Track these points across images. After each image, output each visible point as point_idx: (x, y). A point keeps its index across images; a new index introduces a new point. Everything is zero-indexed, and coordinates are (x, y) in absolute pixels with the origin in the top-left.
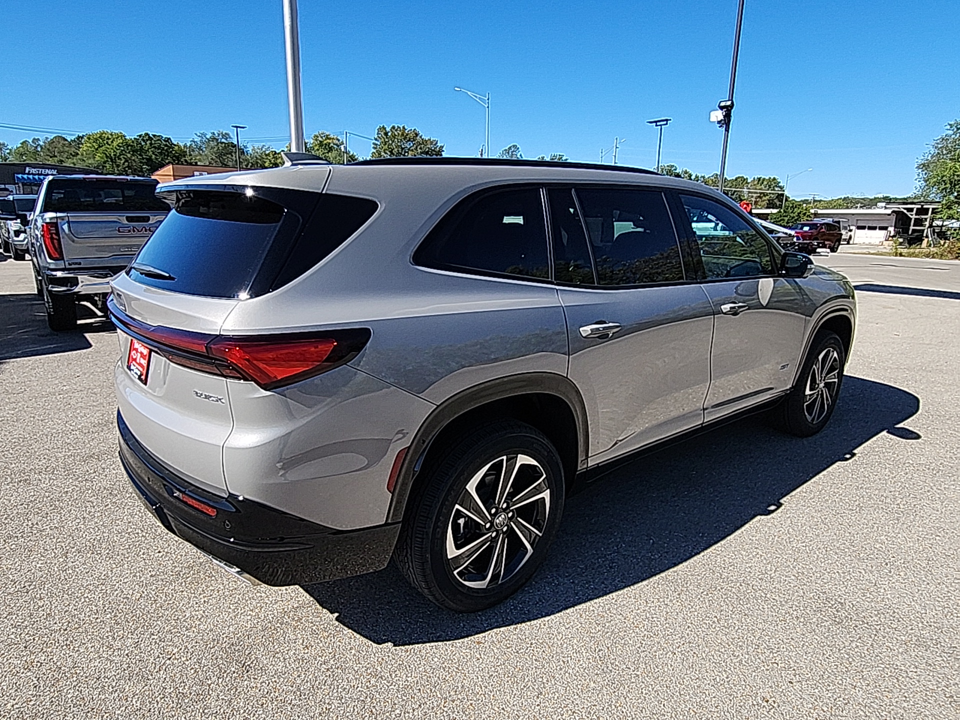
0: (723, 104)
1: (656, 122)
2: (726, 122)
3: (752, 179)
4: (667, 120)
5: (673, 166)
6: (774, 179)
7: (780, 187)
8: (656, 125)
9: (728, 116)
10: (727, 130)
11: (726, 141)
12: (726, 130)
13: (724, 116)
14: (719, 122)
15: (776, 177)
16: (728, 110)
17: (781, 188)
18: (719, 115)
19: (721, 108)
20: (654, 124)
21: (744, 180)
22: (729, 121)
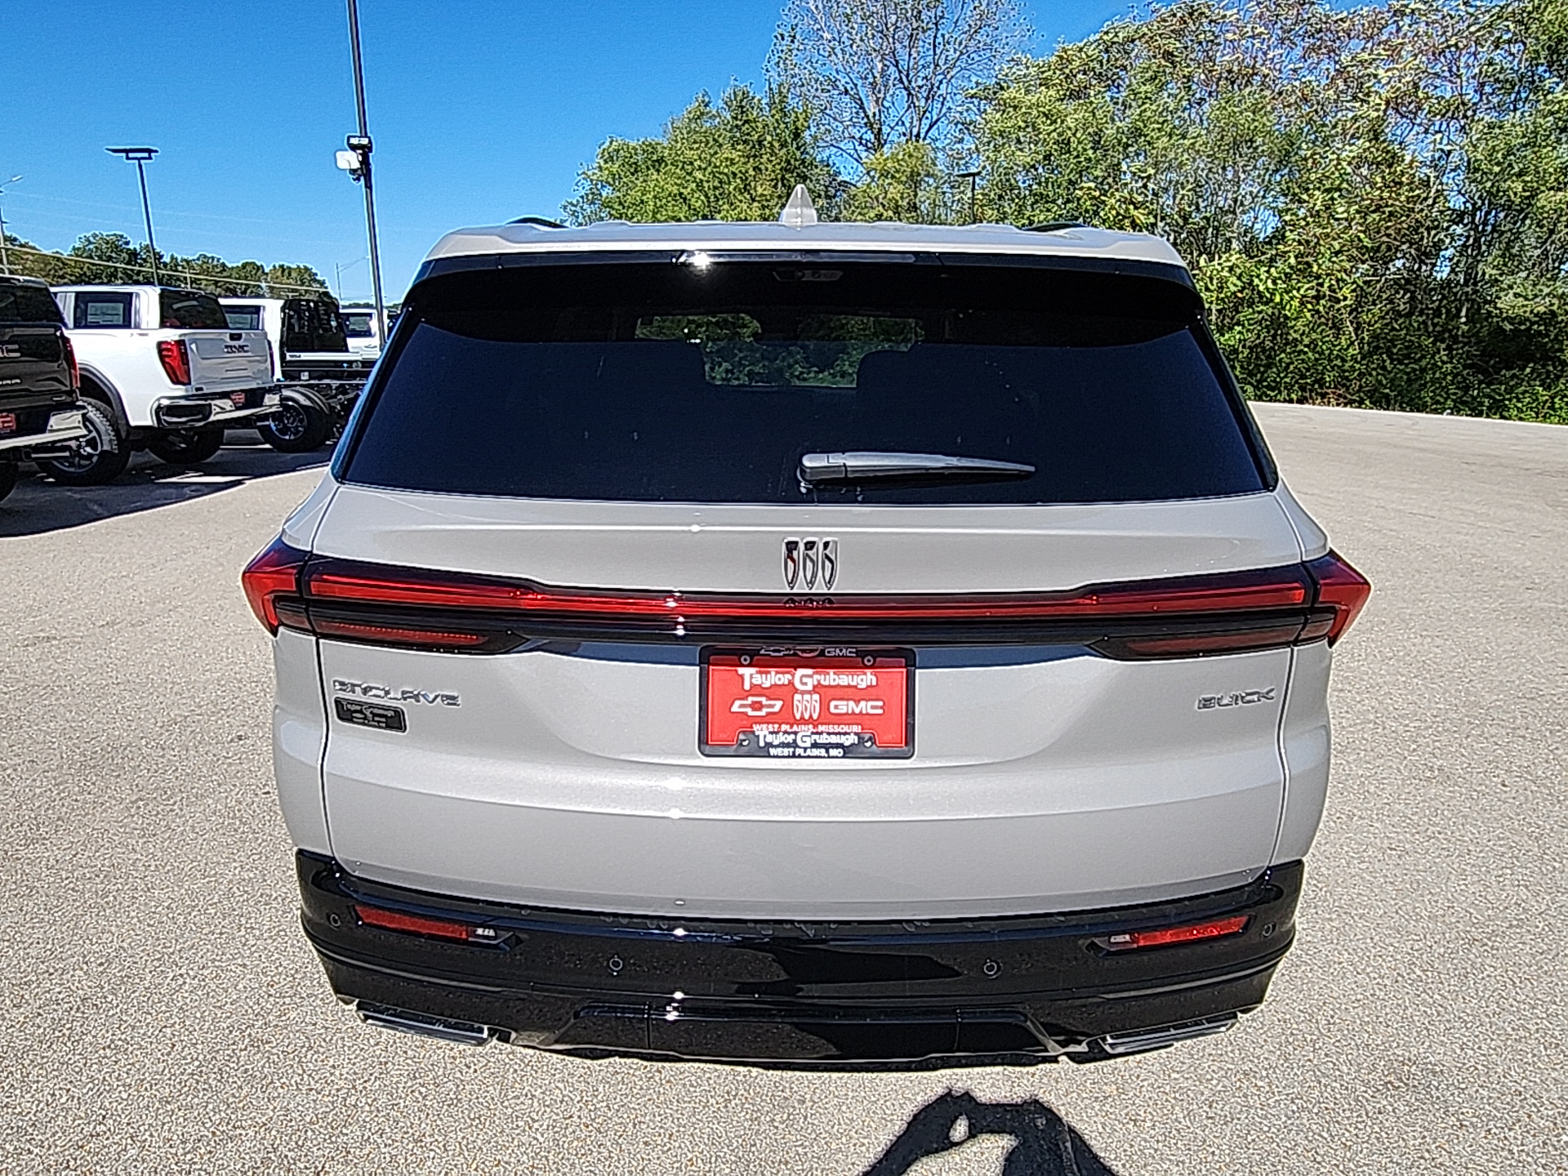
0: (354, 141)
1: (127, 151)
2: (364, 172)
3: (271, 267)
4: (150, 151)
5: (122, 236)
6: (306, 269)
7: (318, 282)
8: (128, 158)
9: (365, 162)
10: (369, 186)
11: (370, 204)
12: (366, 186)
13: (361, 163)
14: (353, 171)
15: (309, 266)
16: (365, 151)
17: (322, 284)
18: (351, 160)
19: (354, 148)
20: (124, 155)
21: (258, 268)
22: (369, 171)
